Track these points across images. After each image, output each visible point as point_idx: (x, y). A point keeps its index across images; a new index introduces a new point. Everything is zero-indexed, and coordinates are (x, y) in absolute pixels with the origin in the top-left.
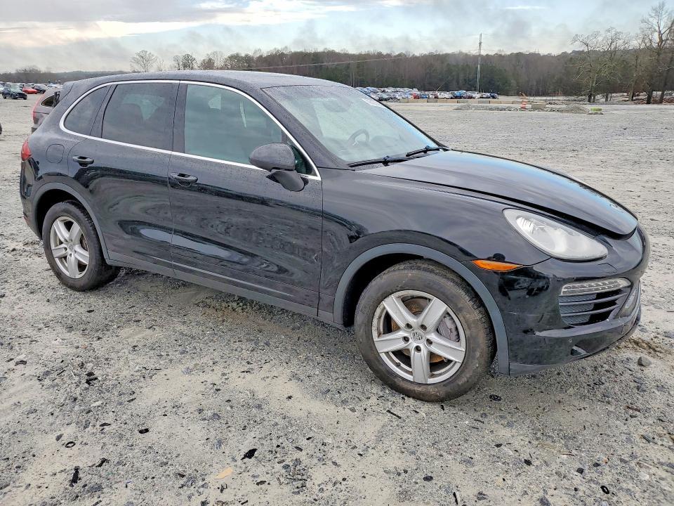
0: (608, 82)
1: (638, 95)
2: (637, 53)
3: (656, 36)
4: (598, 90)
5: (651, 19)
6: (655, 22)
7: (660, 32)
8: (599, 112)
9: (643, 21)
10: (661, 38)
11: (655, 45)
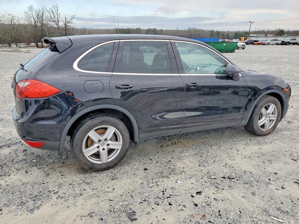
0: (15, 38)
1: (30, 44)
2: (25, 26)
3: (32, 20)
4: (12, 42)
5: (29, 12)
6: (30, 13)
7: (34, 18)
8: (29, 52)
9: (25, 13)
10: (35, 21)
11: (33, 24)
